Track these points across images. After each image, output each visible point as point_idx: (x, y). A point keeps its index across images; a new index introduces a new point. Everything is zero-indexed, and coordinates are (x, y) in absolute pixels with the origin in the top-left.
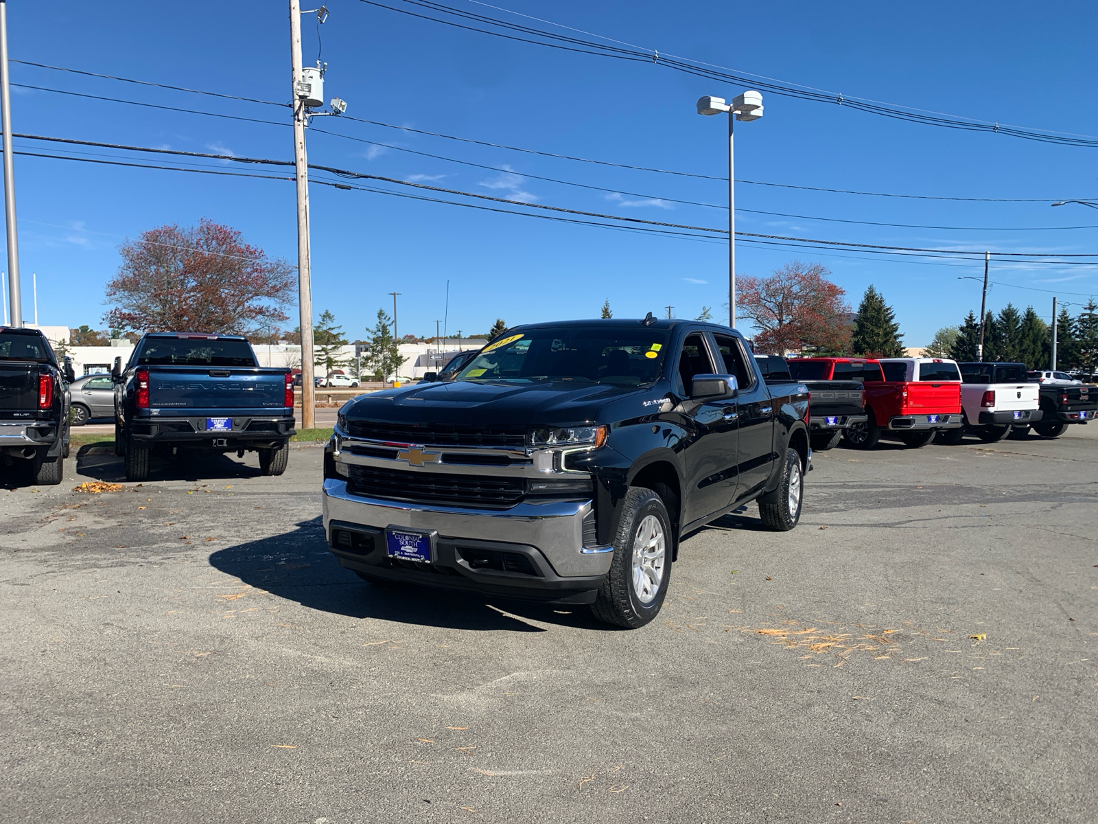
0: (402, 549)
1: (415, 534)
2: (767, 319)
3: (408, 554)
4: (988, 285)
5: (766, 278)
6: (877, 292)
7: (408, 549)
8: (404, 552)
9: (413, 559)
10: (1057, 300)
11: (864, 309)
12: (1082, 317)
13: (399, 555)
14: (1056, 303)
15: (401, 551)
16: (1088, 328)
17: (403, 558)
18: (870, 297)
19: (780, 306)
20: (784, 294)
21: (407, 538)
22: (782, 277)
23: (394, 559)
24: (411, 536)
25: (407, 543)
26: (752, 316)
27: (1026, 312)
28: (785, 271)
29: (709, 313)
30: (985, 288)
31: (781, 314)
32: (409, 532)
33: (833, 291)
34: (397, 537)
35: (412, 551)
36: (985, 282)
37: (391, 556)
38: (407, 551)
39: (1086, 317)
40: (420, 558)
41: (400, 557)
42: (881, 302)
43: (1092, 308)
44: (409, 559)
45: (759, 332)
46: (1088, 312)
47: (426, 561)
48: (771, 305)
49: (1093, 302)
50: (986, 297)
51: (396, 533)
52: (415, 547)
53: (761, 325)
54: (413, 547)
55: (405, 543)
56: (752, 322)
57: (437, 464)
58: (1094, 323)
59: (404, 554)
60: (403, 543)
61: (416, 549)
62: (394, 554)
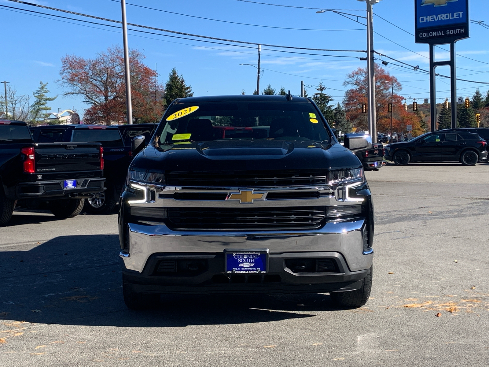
0: (240, 266)
1: (255, 253)
2: (96, 95)
3: (245, 269)
4: (261, 70)
5: (92, 59)
6: (179, 74)
7: (246, 265)
8: (241, 267)
9: (250, 272)
10: (303, 83)
11: (169, 88)
12: (315, 96)
13: (237, 270)
14: (303, 85)
15: (238, 267)
16: (320, 104)
17: (241, 272)
18: (174, 78)
19: (105, 84)
20: (107, 74)
21: (245, 257)
22: (105, 59)
23: (233, 274)
24: (249, 255)
25: (245, 260)
26: (82, 91)
27: (280, 92)
28: (108, 54)
29: (46, 87)
31: (106, 91)
32: (249, 252)
33: (148, 73)
34: (236, 257)
35: (249, 266)
36: (259, 69)
37: (229, 272)
38: (244, 266)
39: (318, 96)
40: (257, 270)
41: (239, 272)
42: (182, 82)
43: (322, 89)
44: (247, 272)
45: (89, 106)
46: (319, 92)
47: (262, 272)
48: (98, 83)
49: (322, 85)
50: (260, 80)
51: (236, 254)
52: (253, 263)
53: (90, 100)
54: (250, 263)
55: (243, 261)
56: (82, 97)
57: (263, 200)
58: (323, 100)
59: (242, 269)
60: (241, 261)
61: (253, 264)
62: (232, 271)
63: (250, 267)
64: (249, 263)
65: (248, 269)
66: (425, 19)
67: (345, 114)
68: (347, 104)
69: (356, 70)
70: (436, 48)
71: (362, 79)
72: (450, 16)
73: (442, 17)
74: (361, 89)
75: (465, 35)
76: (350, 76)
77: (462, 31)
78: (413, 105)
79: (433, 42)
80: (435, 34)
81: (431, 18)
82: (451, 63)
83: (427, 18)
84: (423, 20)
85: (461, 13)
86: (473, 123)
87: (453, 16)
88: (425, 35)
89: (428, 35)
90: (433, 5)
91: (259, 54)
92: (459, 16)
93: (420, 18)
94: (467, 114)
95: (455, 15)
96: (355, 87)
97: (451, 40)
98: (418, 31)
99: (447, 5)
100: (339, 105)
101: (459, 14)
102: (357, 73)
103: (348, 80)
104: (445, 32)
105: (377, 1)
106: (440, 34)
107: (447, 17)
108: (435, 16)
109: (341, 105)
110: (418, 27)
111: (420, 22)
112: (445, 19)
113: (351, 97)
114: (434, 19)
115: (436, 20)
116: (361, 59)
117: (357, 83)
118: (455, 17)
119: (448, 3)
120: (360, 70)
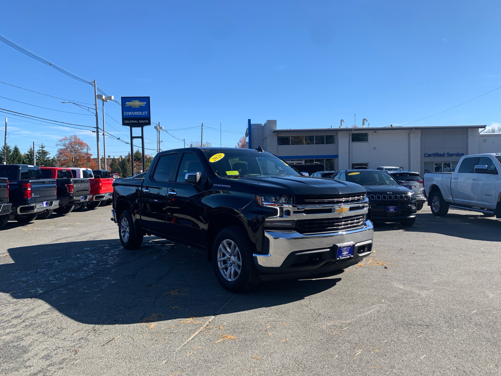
0: (342, 254)
4: (7, 134)
9: (346, 257)
10: (35, 143)
12: (39, 151)
13: (341, 257)
14: (35, 144)
16: (41, 156)
21: (345, 248)
23: (340, 260)
27: (14, 147)
30: (6, 135)
36: (6, 132)
38: (344, 254)
39: (41, 151)
40: (350, 256)
43: (43, 147)
46: (41, 149)
49: (43, 145)
50: (7, 139)
57: (347, 212)
58: (44, 154)
59: (343, 256)
60: (343, 251)
61: (348, 252)
62: (339, 258)
63: (347, 254)
64: (346, 252)
65: (346, 255)
66: (127, 113)
67: (58, 162)
68: (58, 157)
69: (64, 138)
70: (133, 129)
71: (67, 143)
72: (141, 113)
73: (136, 113)
74: (67, 148)
75: (149, 124)
76: (60, 141)
77: (147, 121)
78: (102, 159)
79: (132, 125)
80: (133, 122)
81: (130, 113)
82: (142, 137)
83: (128, 113)
84: (126, 113)
85: (147, 112)
86: (128, 169)
87: (142, 113)
88: (128, 122)
89: (129, 122)
90: (132, 106)
91: (6, 124)
92: (146, 114)
93: (125, 113)
94: (125, 164)
95: (143, 113)
96: (63, 147)
97: (142, 125)
98: (124, 119)
99: (139, 107)
100: (54, 157)
101: (146, 113)
102: (64, 140)
103: (58, 143)
104: (138, 121)
105: (108, 101)
106: (135, 122)
107: (139, 113)
108: (133, 112)
109: (55, 157)
110: (124, 117)
111: (125, 114)
112: (138, 114)
113: (60, 153)
114: (132, 114)
115: (134, 114)
116: (93, 132)
117: (64, 145)
118: (143, 114)
119: (139, 106)
120: (66, 138)
